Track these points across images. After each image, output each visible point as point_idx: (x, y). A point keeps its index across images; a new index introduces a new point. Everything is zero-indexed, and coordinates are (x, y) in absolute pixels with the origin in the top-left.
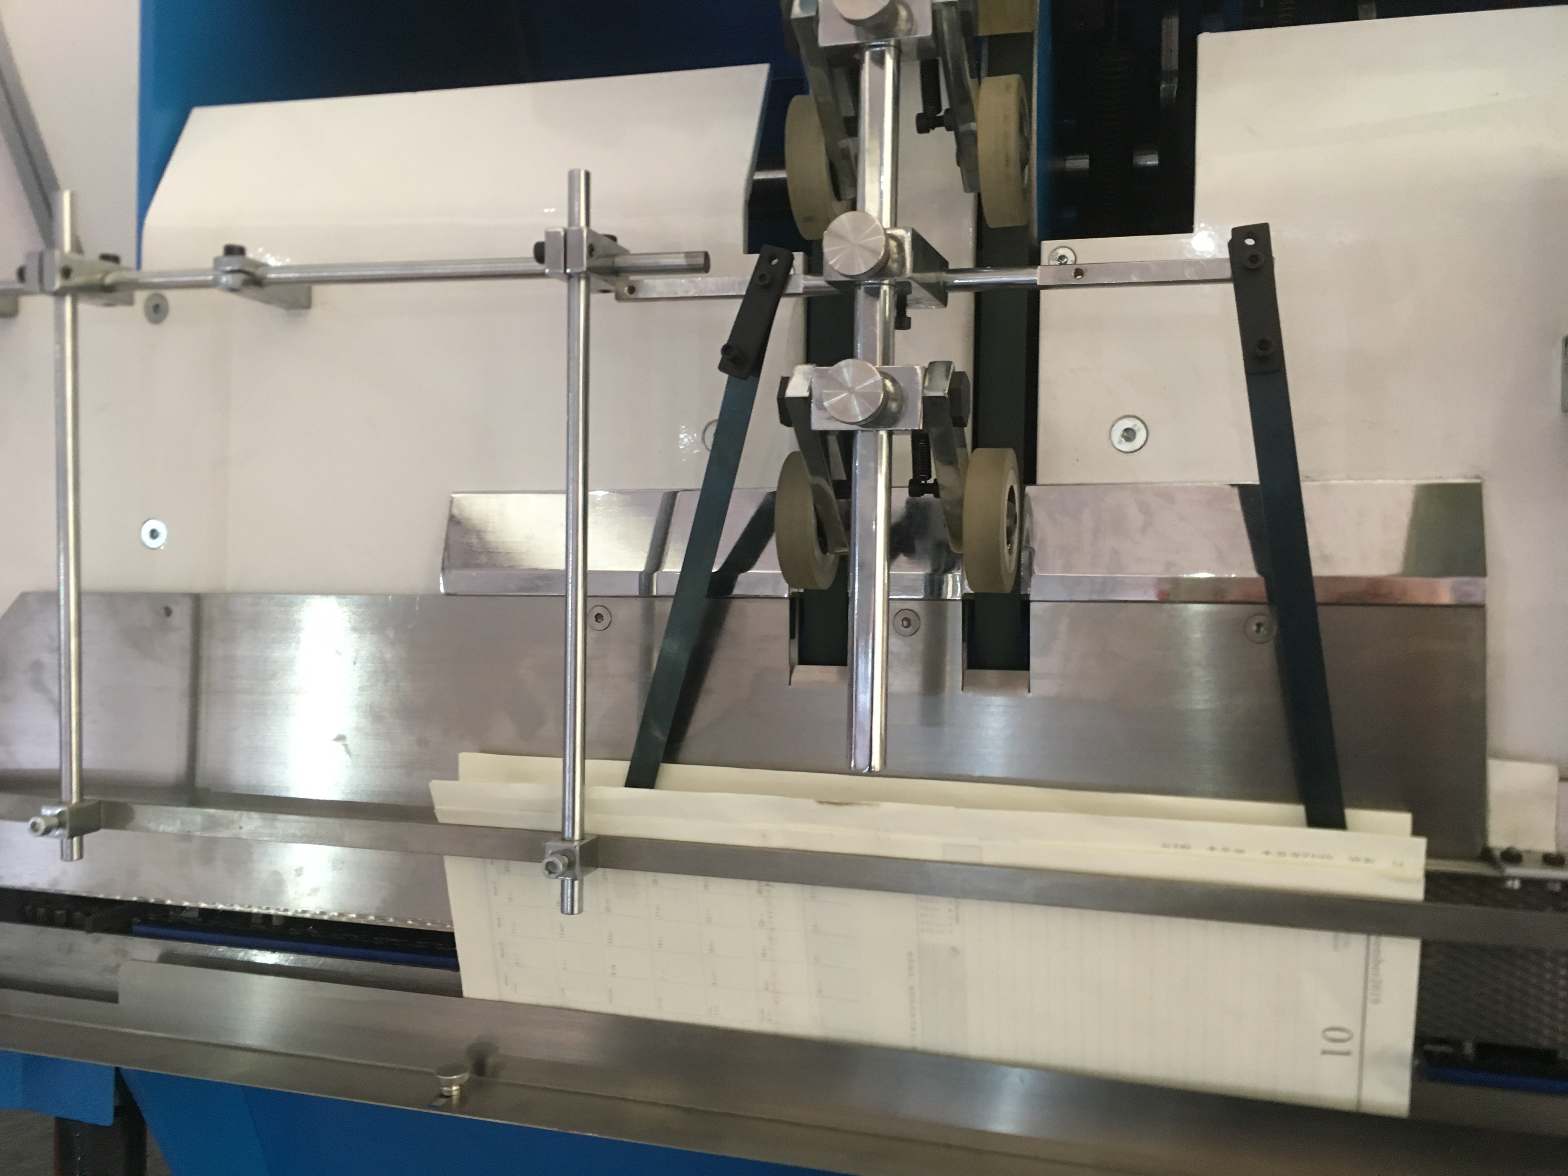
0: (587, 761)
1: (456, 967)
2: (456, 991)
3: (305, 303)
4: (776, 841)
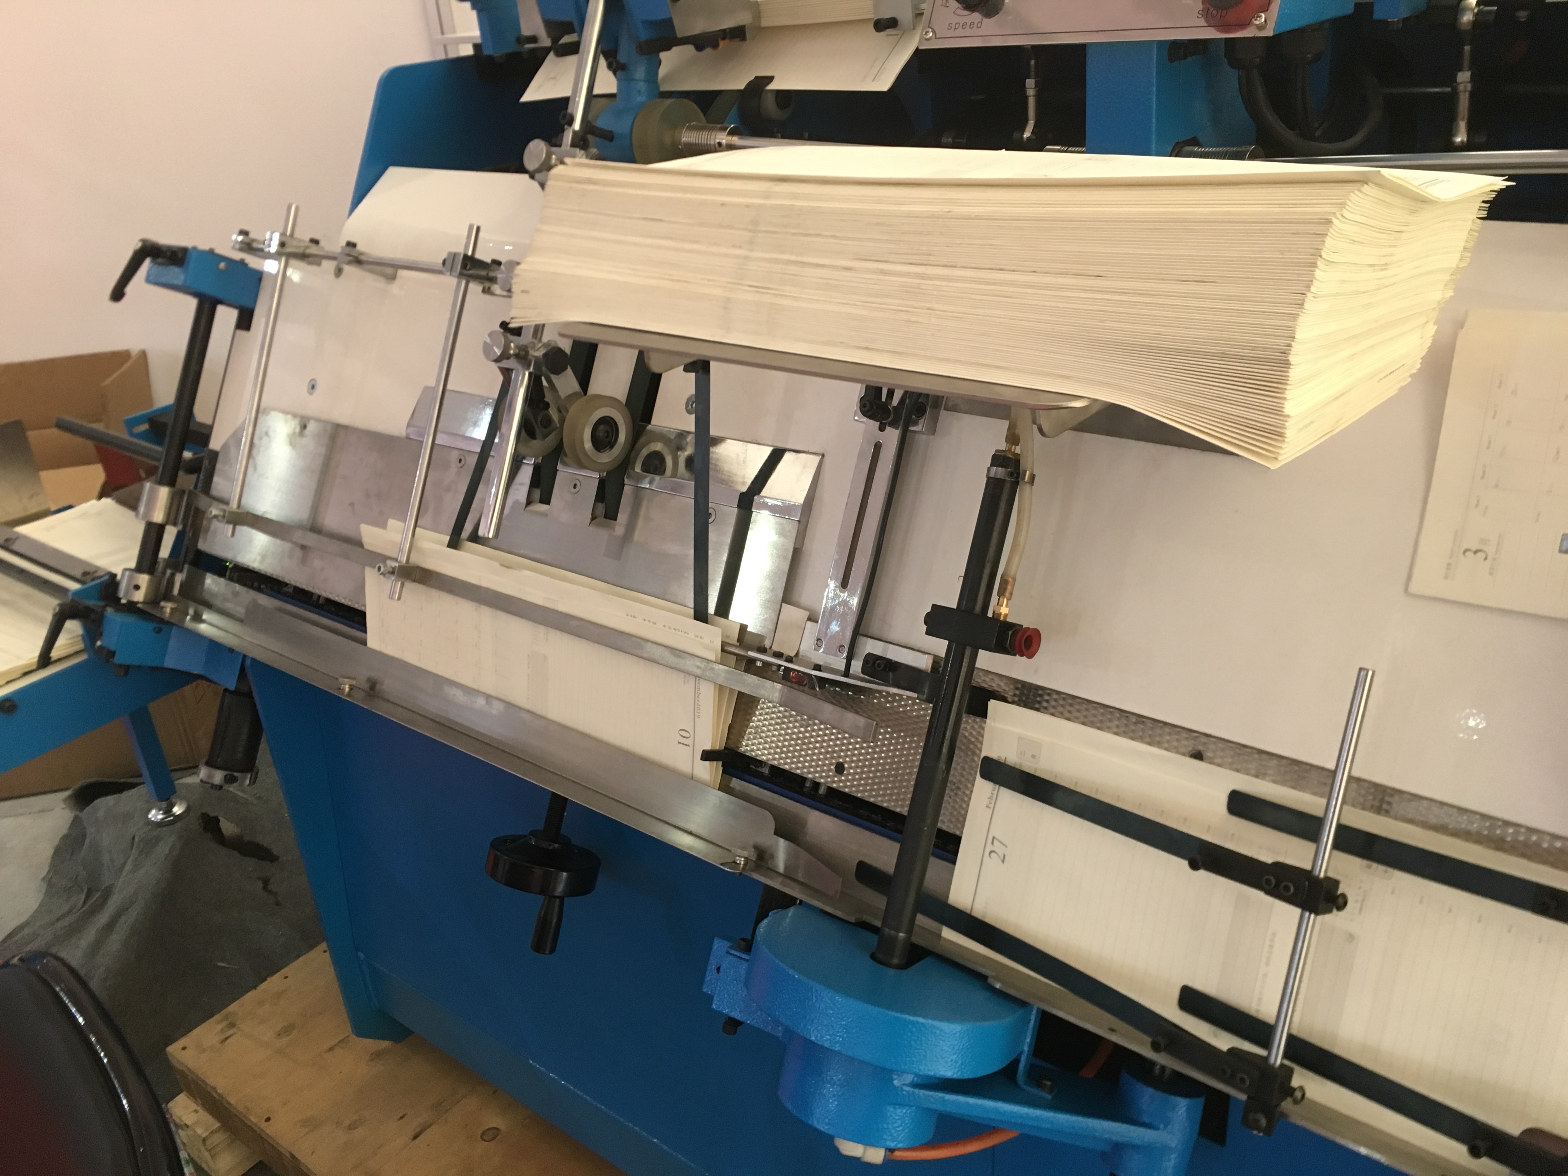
0: (417, 529)
1: (365, 632)
2: (364, 643)
3: (392, 278)
4: (484, 583)
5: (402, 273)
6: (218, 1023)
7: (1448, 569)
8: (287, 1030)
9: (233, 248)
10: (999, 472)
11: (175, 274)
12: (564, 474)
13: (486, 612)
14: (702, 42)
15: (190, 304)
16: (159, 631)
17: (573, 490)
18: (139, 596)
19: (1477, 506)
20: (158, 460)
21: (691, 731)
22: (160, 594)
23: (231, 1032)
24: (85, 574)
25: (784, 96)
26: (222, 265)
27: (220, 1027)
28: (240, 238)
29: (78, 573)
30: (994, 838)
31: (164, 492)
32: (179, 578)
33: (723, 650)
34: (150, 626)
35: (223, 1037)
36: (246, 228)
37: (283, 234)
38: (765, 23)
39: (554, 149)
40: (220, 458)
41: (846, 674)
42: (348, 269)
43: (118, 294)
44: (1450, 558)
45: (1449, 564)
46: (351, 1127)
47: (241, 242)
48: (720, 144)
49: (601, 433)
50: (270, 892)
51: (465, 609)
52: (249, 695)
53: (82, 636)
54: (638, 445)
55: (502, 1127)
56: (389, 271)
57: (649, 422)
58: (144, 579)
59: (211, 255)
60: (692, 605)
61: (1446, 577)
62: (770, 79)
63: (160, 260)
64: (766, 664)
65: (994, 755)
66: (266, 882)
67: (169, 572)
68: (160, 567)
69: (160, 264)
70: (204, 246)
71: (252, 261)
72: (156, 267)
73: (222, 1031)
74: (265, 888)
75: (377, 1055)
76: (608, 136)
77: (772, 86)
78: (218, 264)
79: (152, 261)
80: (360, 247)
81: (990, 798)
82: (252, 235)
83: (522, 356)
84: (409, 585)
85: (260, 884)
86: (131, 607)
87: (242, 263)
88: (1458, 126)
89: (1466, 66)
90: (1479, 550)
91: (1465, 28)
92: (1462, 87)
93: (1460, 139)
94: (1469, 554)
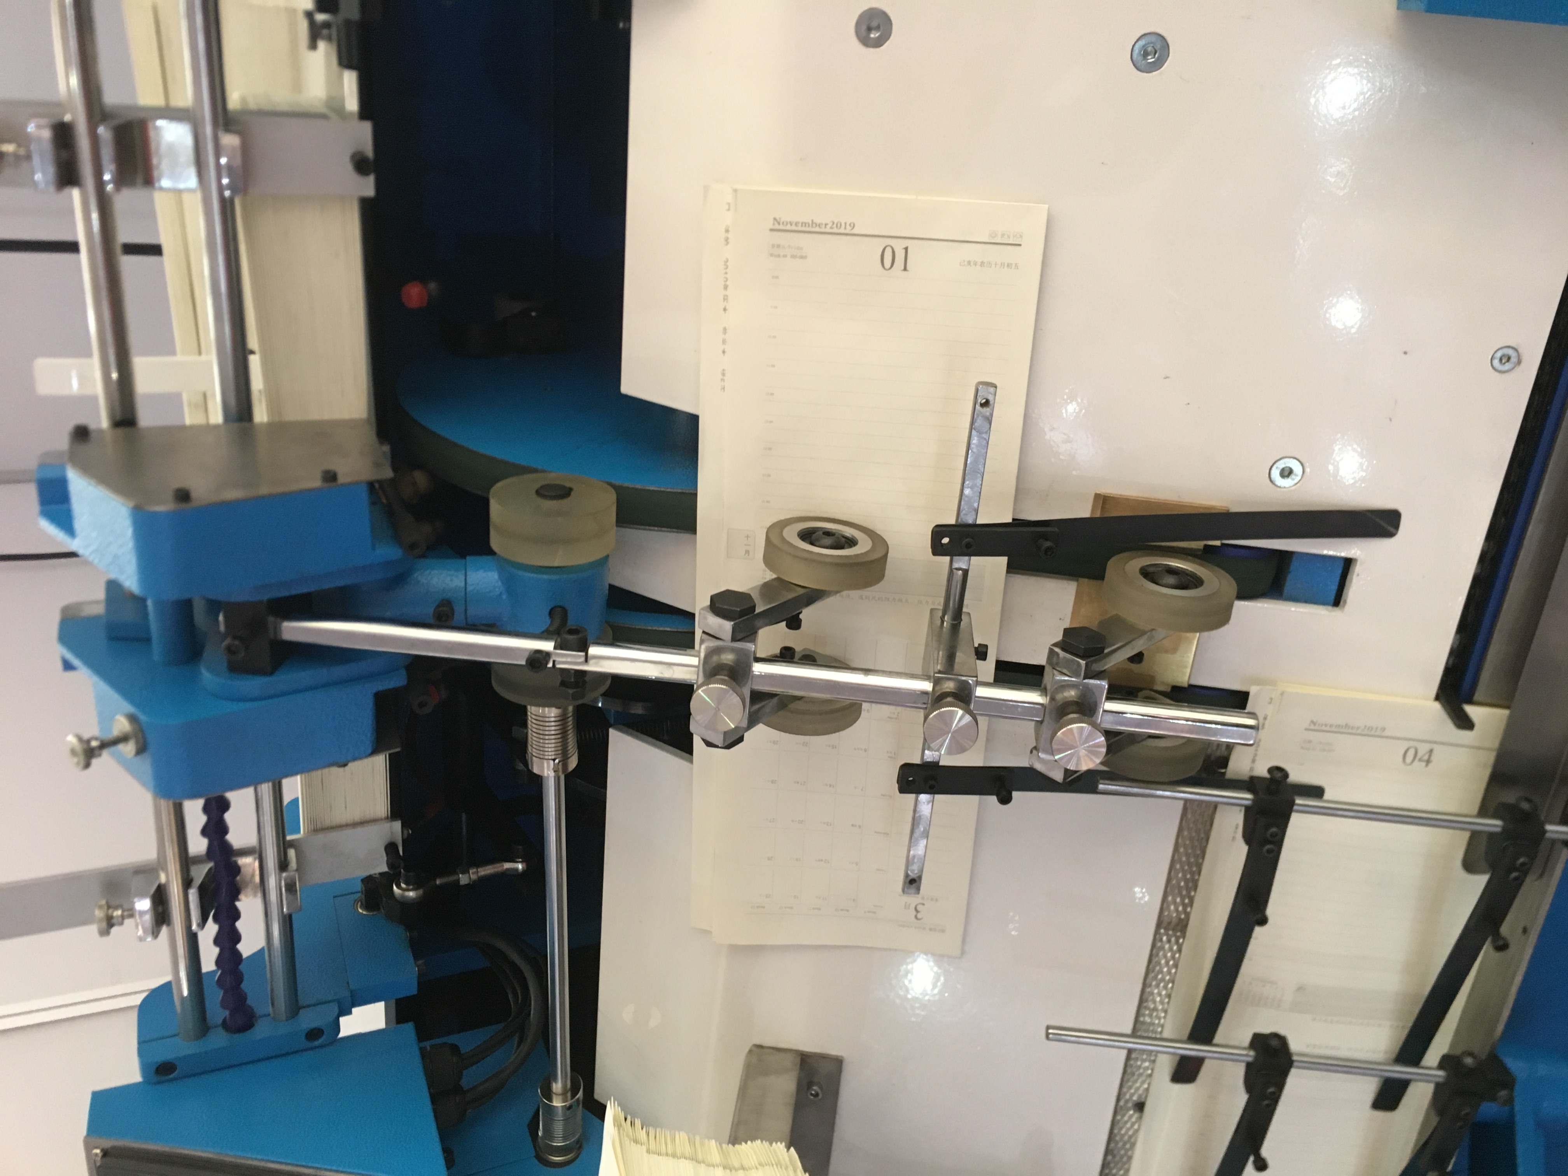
7: (935, 930)
19: (875, 913)
44: (924, 929)
45: (931, 930)
61: (943, 931)
88: (508, 870)
89: (452, 878)
90: (916, 909)
91: (421, 892)
92: (474, 877)
93: (520, 866)
94: (919, 916)
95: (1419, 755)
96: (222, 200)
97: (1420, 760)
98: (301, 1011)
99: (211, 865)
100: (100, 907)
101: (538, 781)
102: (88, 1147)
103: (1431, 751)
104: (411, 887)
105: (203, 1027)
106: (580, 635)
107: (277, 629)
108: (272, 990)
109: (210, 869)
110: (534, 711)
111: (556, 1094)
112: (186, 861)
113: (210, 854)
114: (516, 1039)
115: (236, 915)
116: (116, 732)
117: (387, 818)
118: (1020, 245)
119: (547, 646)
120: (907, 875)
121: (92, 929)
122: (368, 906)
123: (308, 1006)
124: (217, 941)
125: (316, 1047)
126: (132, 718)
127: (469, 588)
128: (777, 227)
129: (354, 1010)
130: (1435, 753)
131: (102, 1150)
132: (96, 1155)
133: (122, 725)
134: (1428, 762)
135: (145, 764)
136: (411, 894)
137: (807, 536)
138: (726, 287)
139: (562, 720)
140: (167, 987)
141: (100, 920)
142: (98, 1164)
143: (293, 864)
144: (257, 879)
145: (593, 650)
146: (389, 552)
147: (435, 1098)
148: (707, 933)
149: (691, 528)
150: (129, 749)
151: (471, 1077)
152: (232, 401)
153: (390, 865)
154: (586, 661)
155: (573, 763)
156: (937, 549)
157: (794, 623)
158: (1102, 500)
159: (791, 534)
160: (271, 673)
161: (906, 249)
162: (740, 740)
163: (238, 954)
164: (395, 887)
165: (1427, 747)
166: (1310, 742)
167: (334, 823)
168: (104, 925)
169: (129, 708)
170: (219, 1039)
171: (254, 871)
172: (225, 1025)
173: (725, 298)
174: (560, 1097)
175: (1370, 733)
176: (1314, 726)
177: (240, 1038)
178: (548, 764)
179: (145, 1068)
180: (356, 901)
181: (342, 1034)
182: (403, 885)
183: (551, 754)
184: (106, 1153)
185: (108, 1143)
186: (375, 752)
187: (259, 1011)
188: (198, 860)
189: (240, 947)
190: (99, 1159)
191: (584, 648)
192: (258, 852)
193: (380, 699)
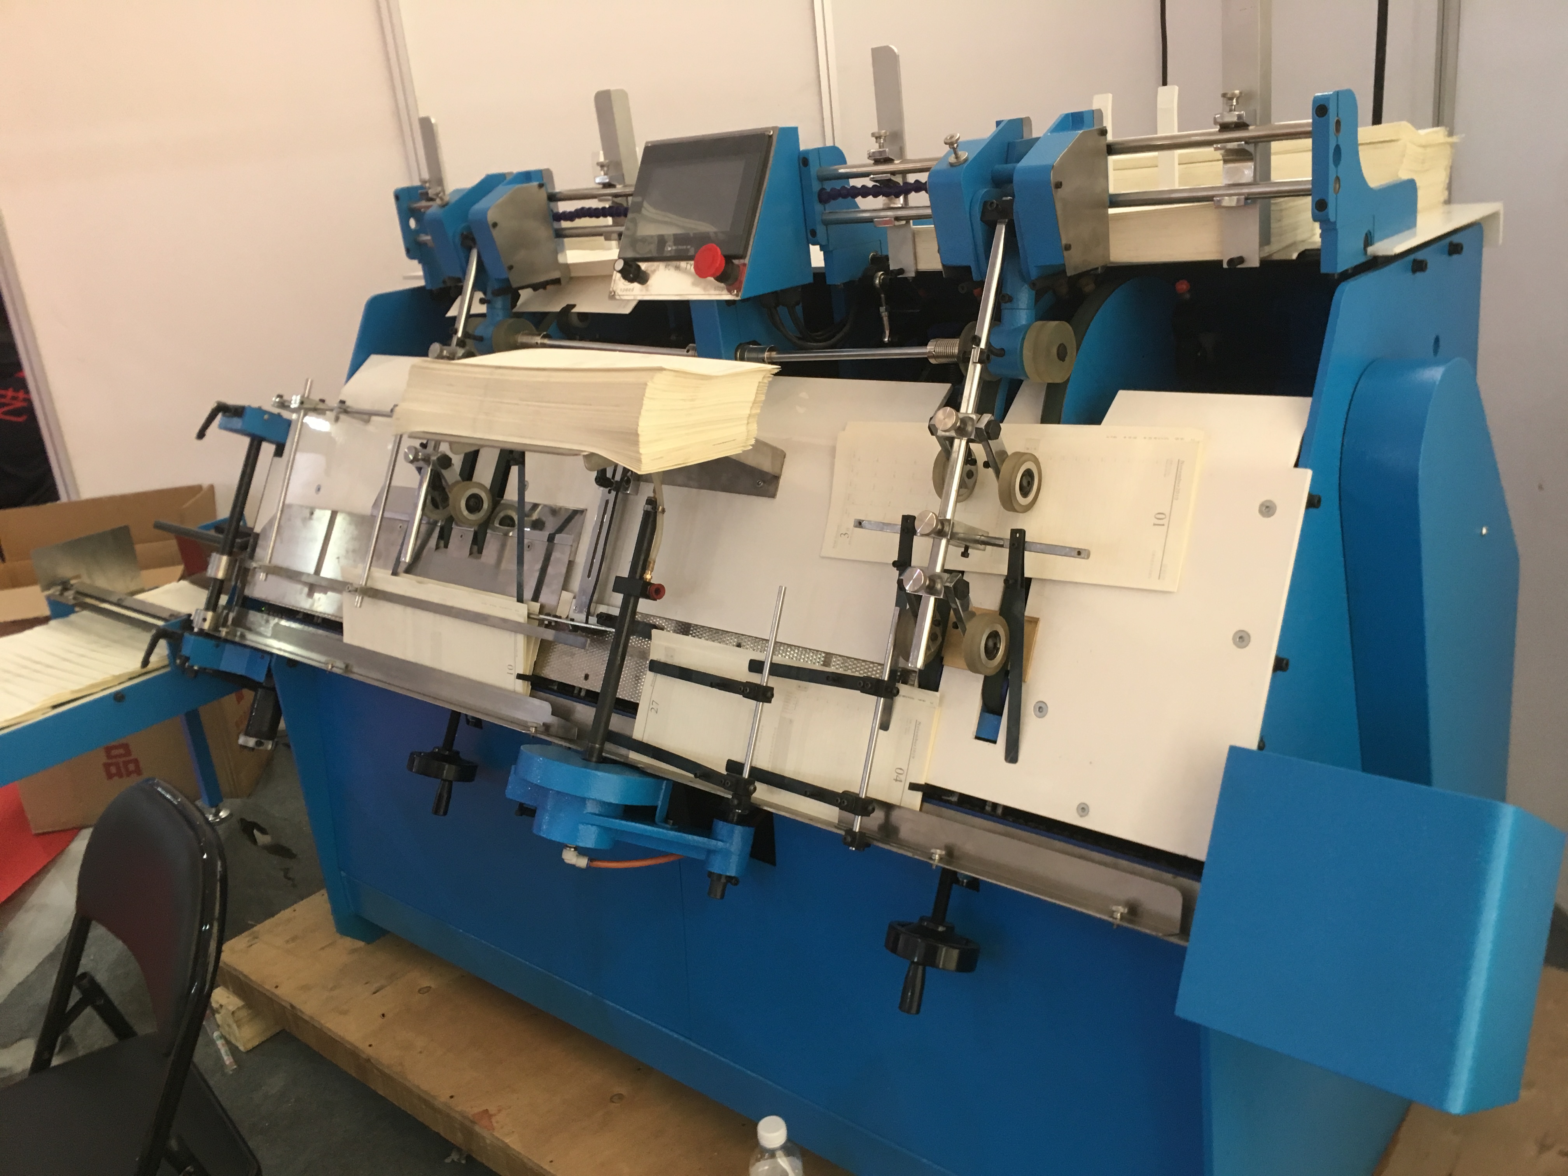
0: (372, 567)
1: (342, 635)
2: (342, 641)
5: (374, 418)
6: (246, 937)
8: (294, 939)
9: (273, 406)
10: (649, 508)
11: (237, 422)
12: (456, 530)
13: (409, 611)
14: (535, 287)
15: (246, 441)
16: (217, 646)
17: (461, 539)
18: (206, 626)
20: (219, 543)
21: (514, 665)
22: (219, 622)
23: (254, 942)
24: (171, 615)
25: (583, 316)
26: (266, 417)
27: (248, 939)
28: (278, 400)
29: (165, 615)
30: (653, 701)
31: (225, 559)
32: (231, 616)
33: (529, 617)
34: (213, 642)
35: (250, 944)
36: (281, 393)
37: (303, 397)
38: (573, 275)
39: (445, 347)
40: (261, 537)
41: (587, 622)
42: (343, 417)
43: (201, 435)
44: (836, 539)
46: (332, 989)
47: (278, 402)
48: (537, 343)
49: (471, 503)
50: (289, 879)
51: (397, 610)
52: (273, 689)
53: (168, 655)
54: (495, 512)
55: (433, 986)
56: (366, 417)
57: (502, 497)
58: (210, 615)
59: (260, 411)
60: (516, 595)
61: (834, 547)
62: (574, 306)
63: (227, 414)
64: (550, 622)
65: (655, 659)
66: (286, 871)
67: (225, 612)
68: (219, 610)
69: (228, 417)
70: (255, 405)
71: (285, 414)
72: (224, 418)
73: (248, 941)
74: (286, 877)
75: (354, 951)
76: (480, 339)
77: (575, 310)
78: (263, 417)
79: (224, 415)
80: (348, 403)
81: (653, 681)
82: (285, 398)
83: (426, 460)
84: (366, 599)
85: (282, 873)
86: (202, 632)
87: (279, 415)
88: (885, 333)
89: (884, 303)
90: (846, 534)
91: (878, 286)
92: (883, 314)
93: (886, 340)
94: (842, 535)
95: (899, 776)
96: (1213, 196)
97: (897, 776)
98: (825, 227)
99: (901, 184)
100: (886, 133)
101: (925, 344)
102: (774, 128)
103: (901, 781)
104: (881, 281)
105: (822, 179)
106: (986, 361)
107: (1001, 223)
108: (837, 212)
109: (899, 184)
110: (957, 341)
111: (771, 354)
112: (904, 173)
113: (906, 183)
114: (799, 335)
115: (875, 196)
116: (960, 153)
117: (917, 269)
118: (1159, 578)
119: (983, 345)
120: (863, 521)
121: (875, 129)
122: (874, 258)
123: (827, 230)
124: (863, 186)
125: (807, 235)
126: (966, 160)
127: (1018, 310)
128: (1180, 462)
129: (822, 253)
130: (900, 783)
131: (772, 135)
132: (770, 132)
133: (963, 155)
134: (896, 780)
135: (944, 166)
136: (877, 281)
137: (1029, 474)
138: (1155, 438)
139: (952, 356)
140: (845, 162)
141: (878, 133)
142: (764, 134)
143: (897, 223)
144: (892, 206)
145: (979, 366)
146: (1034, 274)
147: (775, 293)
148: (844, 429)
149: (1043, 421)
150: (952, 159)
151: (783, 311)
152: (1121, 198)
153: (893, 271)
154: (974, 363)
155: (933, 361)
156: (1014, 532)
157: (986, 465)
158: (1035, 621)
159: (1029, 465)
160: (981, 220)
161: (1163, 525)
162: (932, 434)
163: (856, 196)
164: (882, 273)
165: (903, 779)
166: (910, 723)
167: (918, 244)
168: (877, 135)
169: (970, 159)
170: (816, 187)
171: (896, 204)
172: (822, 189)
173: (1150, 438)
174: (768, 356)
175: (913, 751)
176: (918, 724)
177: (816, 198)
178: (932, 349)
179: (807, 152)
180: (876, 252)
181: (811, 246)
182: (882, 277)
183: (937, 350)
184: (771, 137)
185: (775, 139)
186: (944, 266)
187: (827, 206)
188: (904, 178)
189: (860, 197)
190: (768, 133)
191: (979, 362)
192: (905, 206)
193: (968, 269)
